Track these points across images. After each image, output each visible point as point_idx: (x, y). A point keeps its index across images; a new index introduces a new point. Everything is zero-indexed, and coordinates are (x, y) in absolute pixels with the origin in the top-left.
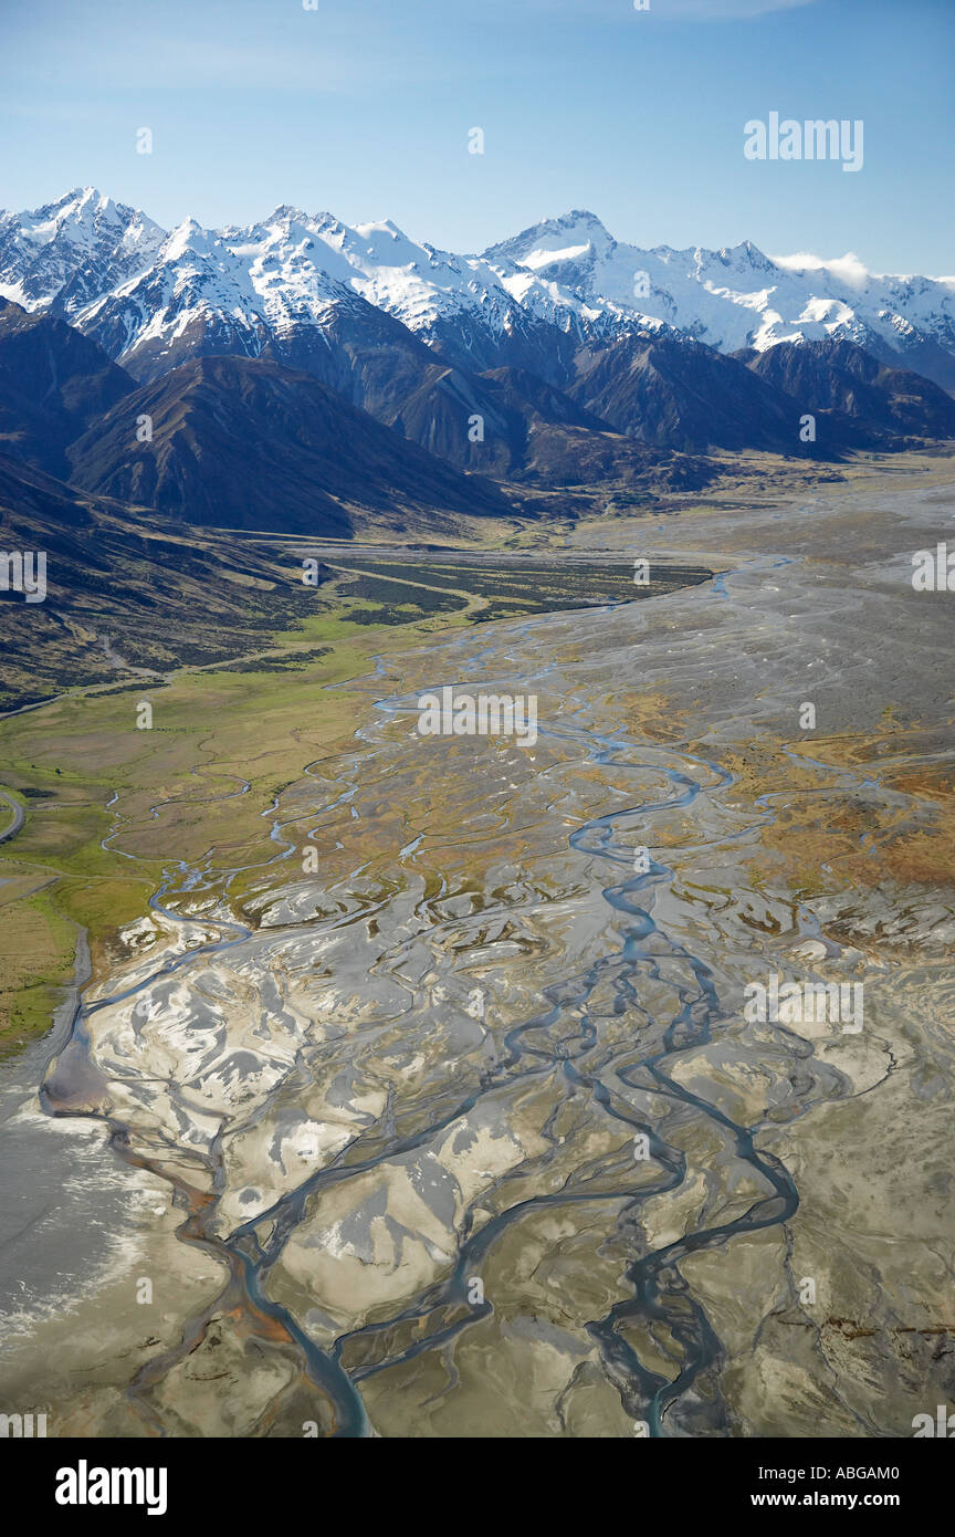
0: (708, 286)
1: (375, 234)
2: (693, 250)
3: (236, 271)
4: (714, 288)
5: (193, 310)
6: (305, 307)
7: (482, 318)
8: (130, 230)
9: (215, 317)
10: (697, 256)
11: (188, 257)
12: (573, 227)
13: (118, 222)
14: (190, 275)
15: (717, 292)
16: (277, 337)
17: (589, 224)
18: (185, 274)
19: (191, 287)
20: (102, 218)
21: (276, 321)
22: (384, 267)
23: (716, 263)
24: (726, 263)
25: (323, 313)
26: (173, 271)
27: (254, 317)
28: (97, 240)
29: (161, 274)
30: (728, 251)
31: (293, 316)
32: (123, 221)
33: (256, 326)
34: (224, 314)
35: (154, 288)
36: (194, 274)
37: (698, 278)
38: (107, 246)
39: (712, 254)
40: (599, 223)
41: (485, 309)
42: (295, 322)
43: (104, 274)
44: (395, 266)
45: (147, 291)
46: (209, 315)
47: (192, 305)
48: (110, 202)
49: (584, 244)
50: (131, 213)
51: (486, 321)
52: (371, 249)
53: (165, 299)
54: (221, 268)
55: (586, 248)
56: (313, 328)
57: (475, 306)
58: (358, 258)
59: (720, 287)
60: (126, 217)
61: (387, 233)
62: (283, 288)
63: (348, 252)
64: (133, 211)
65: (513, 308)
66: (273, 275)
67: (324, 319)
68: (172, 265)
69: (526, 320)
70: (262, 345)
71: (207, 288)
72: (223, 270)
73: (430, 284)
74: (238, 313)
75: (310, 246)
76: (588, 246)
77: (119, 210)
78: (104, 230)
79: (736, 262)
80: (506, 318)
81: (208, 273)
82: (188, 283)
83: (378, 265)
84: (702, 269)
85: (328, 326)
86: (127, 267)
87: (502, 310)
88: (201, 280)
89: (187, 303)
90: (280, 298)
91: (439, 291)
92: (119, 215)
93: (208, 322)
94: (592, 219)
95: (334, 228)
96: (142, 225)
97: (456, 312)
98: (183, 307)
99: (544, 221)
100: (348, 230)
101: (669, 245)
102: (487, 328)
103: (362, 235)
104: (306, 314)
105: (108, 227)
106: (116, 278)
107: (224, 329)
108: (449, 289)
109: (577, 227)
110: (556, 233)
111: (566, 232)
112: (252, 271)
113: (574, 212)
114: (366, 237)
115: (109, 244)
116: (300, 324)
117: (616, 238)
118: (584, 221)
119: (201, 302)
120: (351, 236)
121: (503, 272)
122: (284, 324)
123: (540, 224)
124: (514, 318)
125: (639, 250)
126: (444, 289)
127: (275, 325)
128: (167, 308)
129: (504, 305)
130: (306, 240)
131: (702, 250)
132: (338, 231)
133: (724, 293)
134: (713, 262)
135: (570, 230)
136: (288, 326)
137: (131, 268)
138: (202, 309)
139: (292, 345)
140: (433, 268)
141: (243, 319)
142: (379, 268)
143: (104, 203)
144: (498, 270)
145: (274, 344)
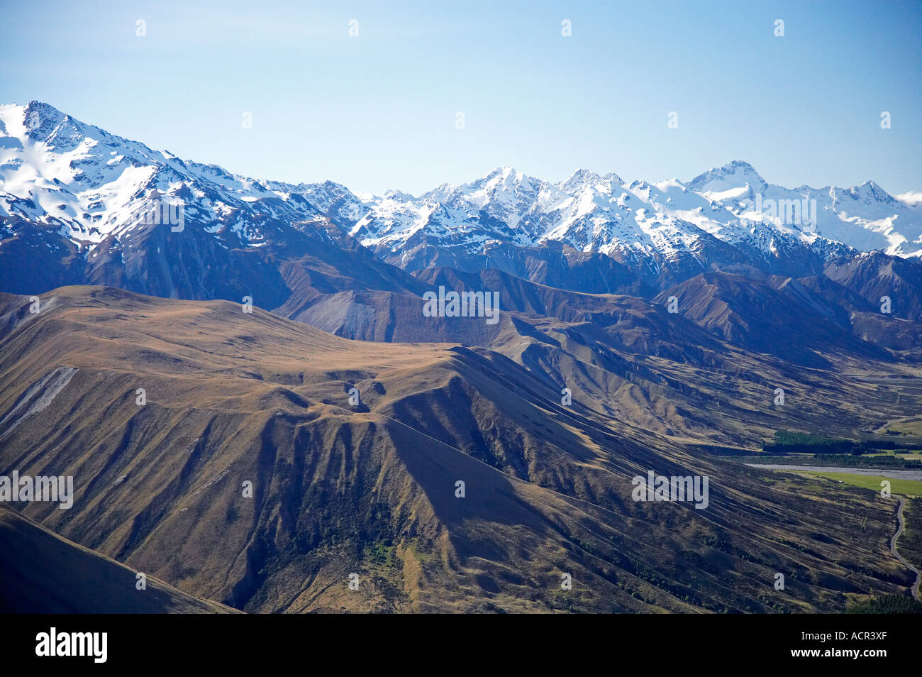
0: (843, 216)
1: (670, 188)
2: (828, 188)
3: (627, 218)
4: (848, 217)
5: (610, 244)
6: (680, 241)
7: (754, 244)
8: (542, 194)
9: (626, 249)
10: (832, 193)
11: (598, 211)
12: (733, 173)
13: (531, 189)
14: (603, 222)
15: (850, 220)
16: (668, 260)
17: (745, 171)
18: (599, 222)
19: (605, 230)
20: (520, 187)
21: (663, 250)
22: (680, 211)
23: (846, 197)
24: (855, 197)
25: (693, 243)
26: (591, 220)
27: (650, 248)
28: (518, 201)
29: (583, 222)
30: (856, 189)
31: (674, 247)
32: (534, 187)
33: (653, 254)
34: (631, 246)
35: (580, 232)
36: (606, 221)
37: (834, 210)
38: (525, 205)
39: (844, 191)
40: (753, 170)
41: (755, 238)
42: (677, 250)
43: (538, 224)
44: (689, 210)
45: (575, 234)
46: (622, 248)
47: (608, 241)
48: (524, 176)
49: (744, 186)
50: (539, 183)
51: (758, 246)
52: (669, 199)
53: (589, 238)
54: (618, 216)
55: (746, 189)
56: (688, 255)
57: (748, 236)
58: (662, 205)
59: (853, 216)
60: (536, 186)
61: (677, 188)
62: (663, 228)
63: (654, 202)
64: (540, 182)
65: (775, 237)
66: (652, 220)
67: (695, 248)
68: (589, 216)
69: (785, 245)
70: (660, 266)
71: (615, 230)
72: (620, 219)
73: (715, 221)
74: (638, 245)
75: (627, 198)
76: (747, 186)
77: (531, 181)
78: (522, 194)
79: (863, 196)
80: (771, 244)
81: (613, 221)
82: (603, 227)
83: (676, 209)
84: (837, 203)
85: (698, 252)
86: (552, 218)
87: (768, 239)
88: (611, 225)
89: (605, 240)
90: (662, 235)
91: (722, 226)
92: (531, 184)
93: (623, 252)
94: (747, 167)
95: (641, 185)
96: (549, 190)
97: (739, 241)
98: (603, 243)
99: (711, 170)
100: (651, 187)
101: (809, 185)
102: (759, 251)
103: (661, 189)
104: (681, 245)
105: (525, 192)
106: (546, 225)
107: (633, 257)
108: (728, 225)
109: (737, 173)
110: (721, 178)
111: (727, 177)
112: (637, 219)
113: (733, 162)
114: (665, 191)
115: (527, 203)
116: (680, 252)
117: (767, 181)
118: (741, 169)
119: (614, 240)
120: (653, 191)
121: (737, 211)
122: (670, 252)
123: (708, 172)
124: (777, 243)
125: (785, 189)
126: (725, 225)
127: (663, 253)
128: (592, 244)
129: (769, 234)
130: (624, 195)
131: (835, 188)
132: (645, 187)
133: (856, 221)
134: (845, 197)
135: (731, 176)
136: (673, 253)
137: (555, 219)
138: (616, 244)
139: (679, 265)
140: (715, 210)
141: (643, 249)
142: (677, 211)
143: (519, 177)
144: (734, 210)
145: (667, 265)
